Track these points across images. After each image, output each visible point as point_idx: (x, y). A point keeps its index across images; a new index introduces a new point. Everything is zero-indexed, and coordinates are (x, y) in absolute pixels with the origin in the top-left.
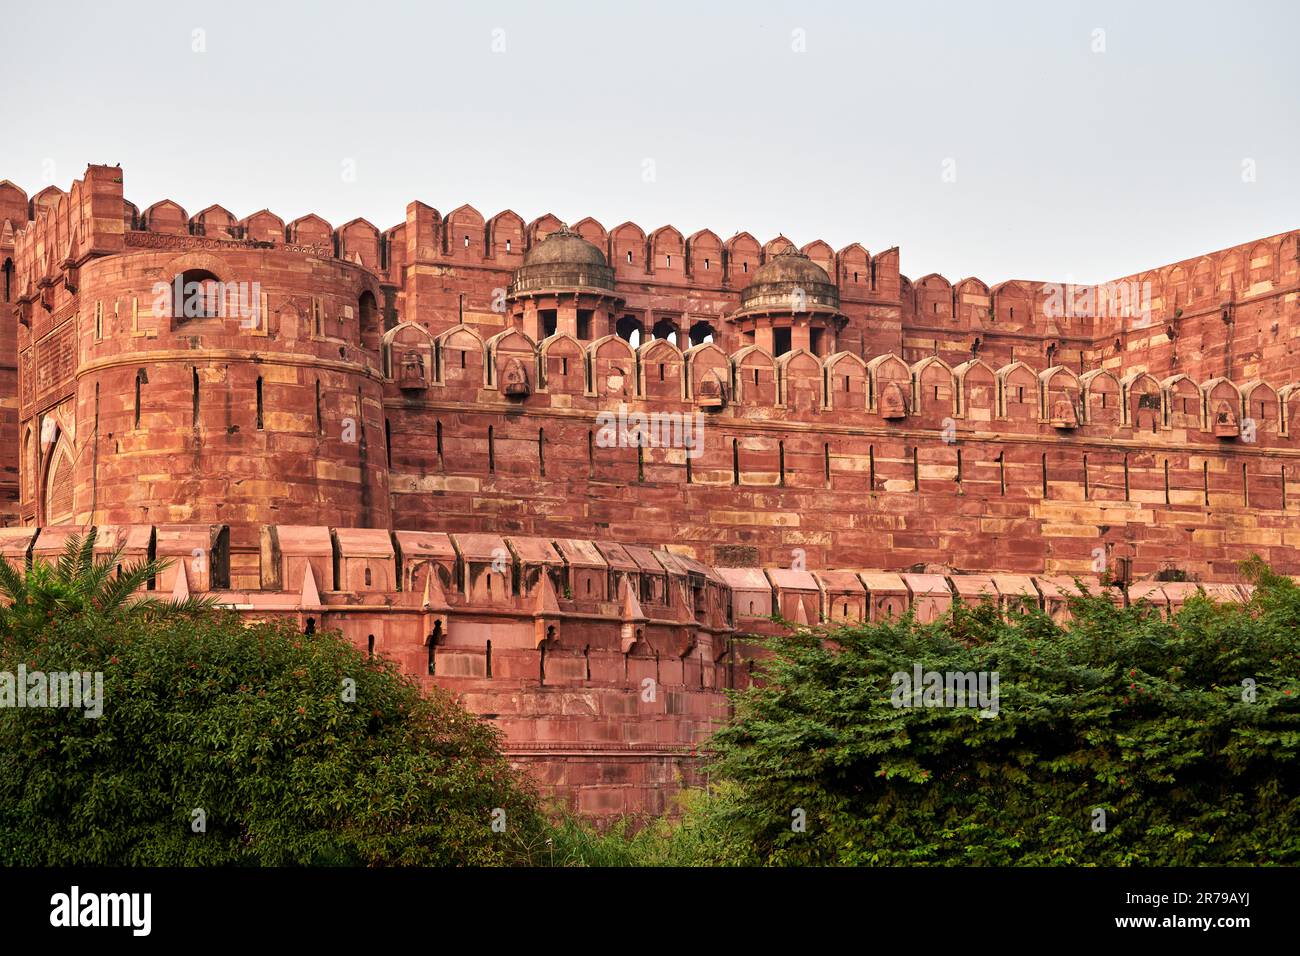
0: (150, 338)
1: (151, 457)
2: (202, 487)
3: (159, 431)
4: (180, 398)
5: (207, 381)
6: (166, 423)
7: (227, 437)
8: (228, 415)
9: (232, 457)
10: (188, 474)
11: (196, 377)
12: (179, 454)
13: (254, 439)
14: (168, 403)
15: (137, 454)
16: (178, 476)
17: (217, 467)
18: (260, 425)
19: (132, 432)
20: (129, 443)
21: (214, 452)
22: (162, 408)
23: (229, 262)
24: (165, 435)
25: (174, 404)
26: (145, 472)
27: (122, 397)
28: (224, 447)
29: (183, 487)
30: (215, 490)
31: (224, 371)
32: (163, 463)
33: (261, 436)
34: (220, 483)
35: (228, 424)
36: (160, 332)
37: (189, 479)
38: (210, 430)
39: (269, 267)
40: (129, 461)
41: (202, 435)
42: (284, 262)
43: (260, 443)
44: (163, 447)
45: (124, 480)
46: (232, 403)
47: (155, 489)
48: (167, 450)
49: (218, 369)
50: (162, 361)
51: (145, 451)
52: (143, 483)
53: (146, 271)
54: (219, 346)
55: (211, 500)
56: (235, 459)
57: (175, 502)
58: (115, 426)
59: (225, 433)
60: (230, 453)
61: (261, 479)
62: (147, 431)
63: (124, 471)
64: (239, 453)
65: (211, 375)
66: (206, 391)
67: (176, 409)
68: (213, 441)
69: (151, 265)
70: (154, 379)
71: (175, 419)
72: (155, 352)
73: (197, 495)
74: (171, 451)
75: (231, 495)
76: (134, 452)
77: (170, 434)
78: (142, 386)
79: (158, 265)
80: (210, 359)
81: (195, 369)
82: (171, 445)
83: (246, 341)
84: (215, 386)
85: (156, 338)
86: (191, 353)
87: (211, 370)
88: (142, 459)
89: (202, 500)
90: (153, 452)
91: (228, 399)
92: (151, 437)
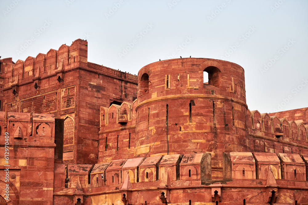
0: (195, 89)
1: (197, 133)
2: (218, 145)
3: (200, 123)
4: (208, 112)
5: (218, 106)
6: (203, 121)
7: (225, 127)
8: (225, 119)
9: (227, 135)
10: (213, 140)
11: (214, 104)
12: (209, 133)
13: (233, 129)
14: (204, 113)
15: (191, 131)
16: (209, 141)
17: (222, 138)
18: (234, 125)
19: (188, 123)
20: (186, 127)
21: (221, 133)
22: (201, 115)
23: (223, 65)
24: (203, 125)
25: (206, 114)
26: (195, 139)
27: (182, 110)
28: (224, 131)
29: (211, 145)
30: (222, 147)
31: (223, 104)
32: (202, 136)
33: (234, 129)
34: (223, 144)
35: (225, 123)
36: (199, 87)
37: (213, 142)
38: (219, 125)
39: (233, 69)
40: (187, 134)
41: (217, 126)
42: (236, 68)
43: (234, 131)
44: (202, 129)
45: (184, 141)
46: (226, 116)
47: (199, 145)
48: (204, 131)
49: (221, 102)
50: (201, 98)
51: (194, 130)
52: (195, 143)
53: (193, 65)
54: (221, 94)
55: (221, 151)
56: (228, 136)
57: (208, 151)
58: (179, 120)
59: (224, 126)
60: (226, 134)
61: (235, 144)
62: (195, 123)
63: (184, 138)
64: (228, 134)
65: (219, 104)
66: (217, 110)
67: (207, 116)
68: (221, 129)
69: (195, 63)
70: (197, 104)
71: (206, 119)
72: (198, 94)
73: (216, 149)
74: (206, 131)
75: (227, 149)
76: (189, 131)
77: (205, 125)
78: (192, 106)
79: (198, 63)
80: (218, 99)
81: (213, 101)
82: (205, 129)
83: (228, 94)
84: (220, 108)
85: (198, 89)
86: (211, 96)
87: (218, 103)
88: (193, 133)
89: (218, 150)
90: (198, 131)
91: (225, 114)
92: (197, 126)
